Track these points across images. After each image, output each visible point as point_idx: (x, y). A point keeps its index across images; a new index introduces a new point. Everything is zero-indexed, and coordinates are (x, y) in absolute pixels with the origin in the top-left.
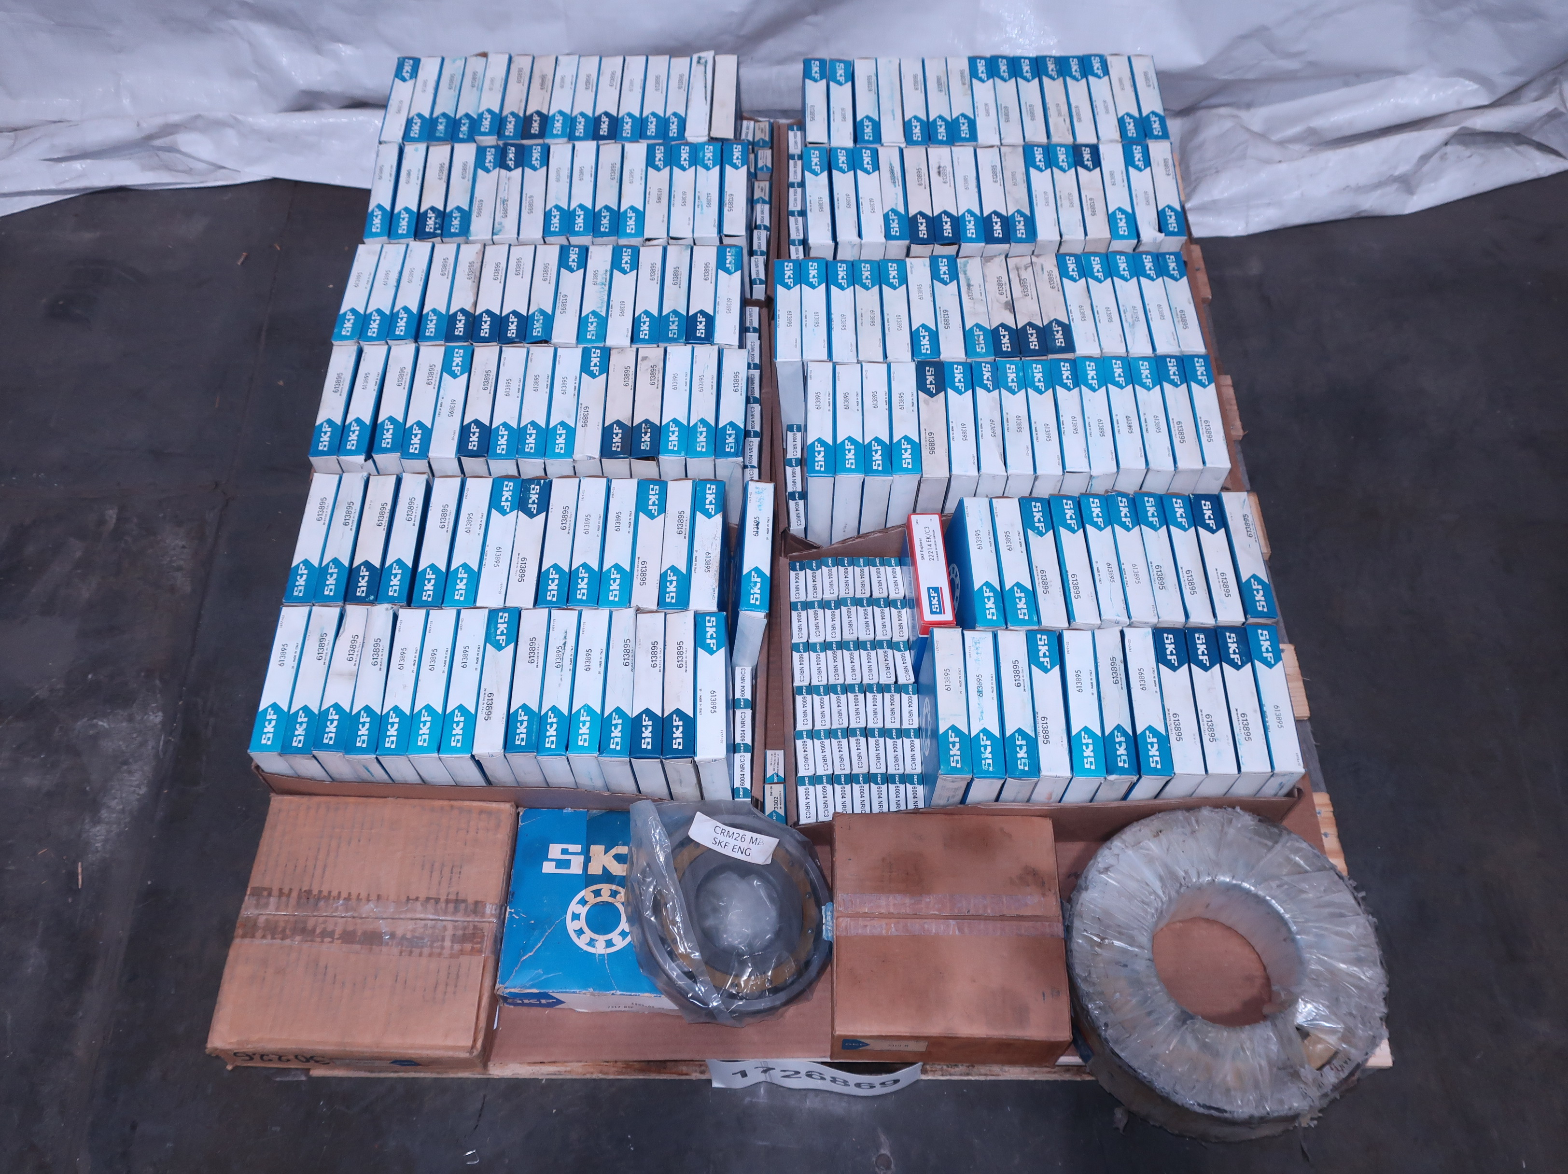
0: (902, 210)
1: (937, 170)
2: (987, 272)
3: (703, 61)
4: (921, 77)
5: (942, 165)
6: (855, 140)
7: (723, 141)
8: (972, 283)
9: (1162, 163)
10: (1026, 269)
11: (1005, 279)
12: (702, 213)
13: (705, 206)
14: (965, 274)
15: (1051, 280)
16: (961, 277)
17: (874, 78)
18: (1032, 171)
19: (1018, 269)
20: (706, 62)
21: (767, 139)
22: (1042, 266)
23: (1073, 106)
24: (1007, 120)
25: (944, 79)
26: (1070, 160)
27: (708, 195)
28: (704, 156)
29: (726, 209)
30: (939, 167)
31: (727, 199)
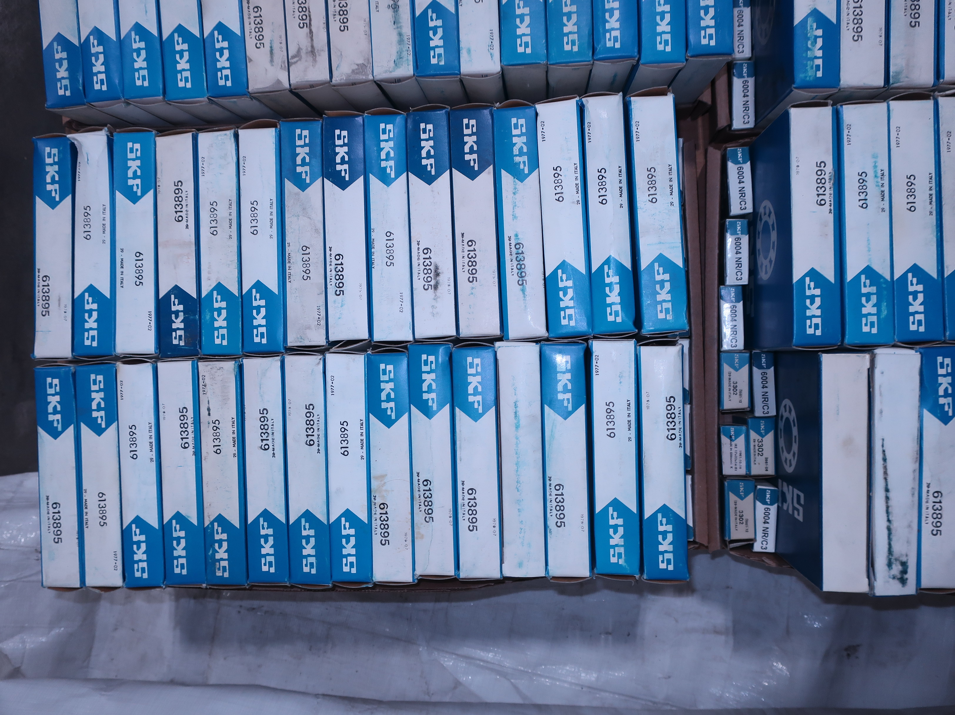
0: (506, 178)
1: (441, 278)
2: (364, 44)
3: (897, 569)
4: (464, 524)
5: (431, 291)
6: (588, 354)
7: (842, 349)
8: (390, 13)
9: (53, 302)
10: (299, 50)
11: (335, 25)
12: (875, 156)
13: (871, 174)
14: (400, 35)
15: (259, 28)
16: (407, 31)
17: (552, 521)
18: (273, 285)
19: (313, 52)
20: (890, 565)
21: (732, 498)
22: (272, 61)
23: (191, 450)
24: (310, 407)
25: (420, 517)
26: (208, 317)
27: (864, 206)
28: (877, 305)
29: (829, 168)
30: (436, 287)
31: (829, 196)
